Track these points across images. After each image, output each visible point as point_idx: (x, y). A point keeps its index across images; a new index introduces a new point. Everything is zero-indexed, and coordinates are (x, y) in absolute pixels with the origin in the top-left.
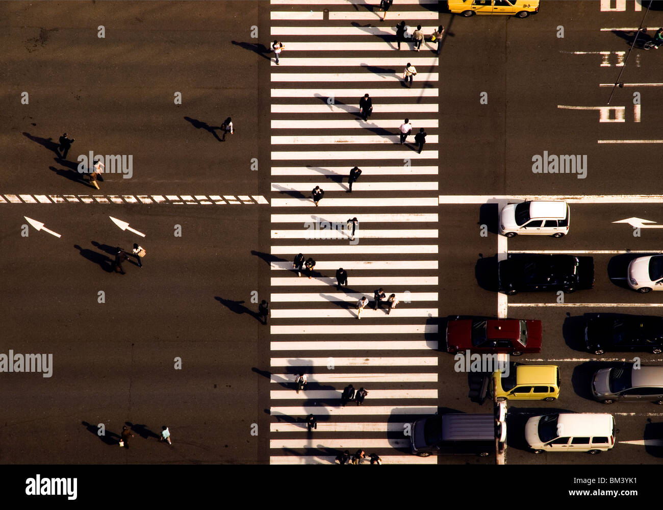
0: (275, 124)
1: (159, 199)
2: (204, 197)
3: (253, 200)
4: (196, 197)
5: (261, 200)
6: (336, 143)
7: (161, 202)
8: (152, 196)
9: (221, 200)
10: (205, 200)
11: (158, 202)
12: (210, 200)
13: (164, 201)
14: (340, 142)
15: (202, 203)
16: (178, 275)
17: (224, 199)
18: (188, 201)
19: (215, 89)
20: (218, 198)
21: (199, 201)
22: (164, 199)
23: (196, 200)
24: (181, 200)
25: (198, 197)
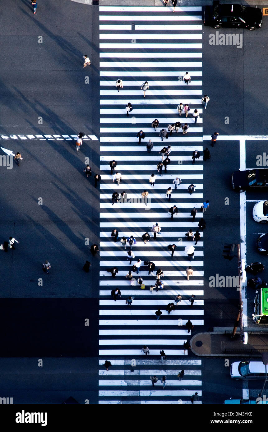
0: (102, 93)
1: (31, 137)
2: (59, 136)
3: (89, 138)
4: (54, 136)
5: (94, 138)
6: (140, 104)
7: (32, 139)
8: (27, 135)
9: (69, 138)
10: (60, 138)
11: (31, 139)
12: (62, 138)
13: (34, 138)
14: (142, 103)
15: (58, 139)
16: (43, 182)
17: (71, 137)
18: (49, 138)
19: (66, 71)
20: (67, 136)
21: (55, 139)
22: (34, 137)
23: (54, 138)
24: (45, 138)
25: (55, 136)
